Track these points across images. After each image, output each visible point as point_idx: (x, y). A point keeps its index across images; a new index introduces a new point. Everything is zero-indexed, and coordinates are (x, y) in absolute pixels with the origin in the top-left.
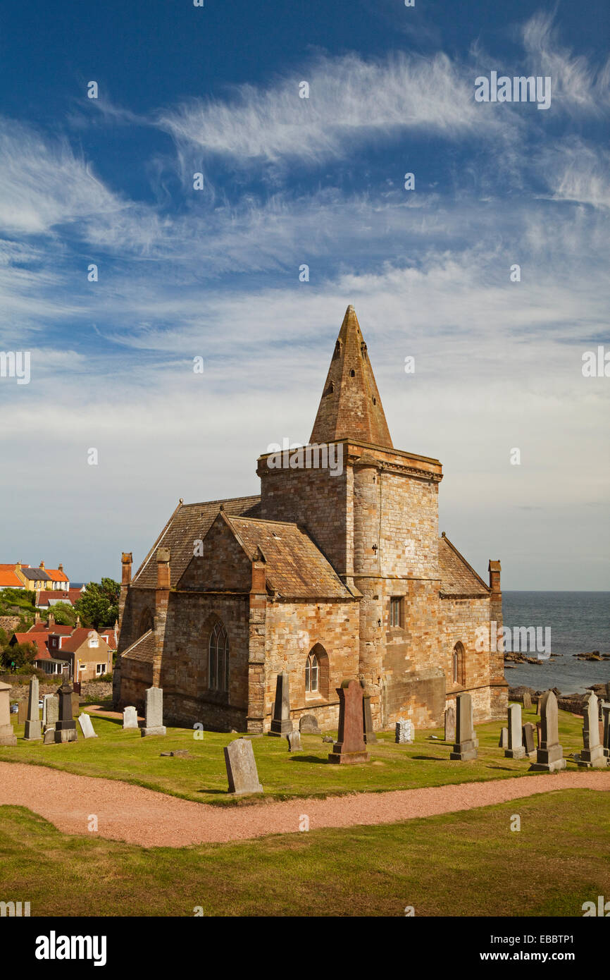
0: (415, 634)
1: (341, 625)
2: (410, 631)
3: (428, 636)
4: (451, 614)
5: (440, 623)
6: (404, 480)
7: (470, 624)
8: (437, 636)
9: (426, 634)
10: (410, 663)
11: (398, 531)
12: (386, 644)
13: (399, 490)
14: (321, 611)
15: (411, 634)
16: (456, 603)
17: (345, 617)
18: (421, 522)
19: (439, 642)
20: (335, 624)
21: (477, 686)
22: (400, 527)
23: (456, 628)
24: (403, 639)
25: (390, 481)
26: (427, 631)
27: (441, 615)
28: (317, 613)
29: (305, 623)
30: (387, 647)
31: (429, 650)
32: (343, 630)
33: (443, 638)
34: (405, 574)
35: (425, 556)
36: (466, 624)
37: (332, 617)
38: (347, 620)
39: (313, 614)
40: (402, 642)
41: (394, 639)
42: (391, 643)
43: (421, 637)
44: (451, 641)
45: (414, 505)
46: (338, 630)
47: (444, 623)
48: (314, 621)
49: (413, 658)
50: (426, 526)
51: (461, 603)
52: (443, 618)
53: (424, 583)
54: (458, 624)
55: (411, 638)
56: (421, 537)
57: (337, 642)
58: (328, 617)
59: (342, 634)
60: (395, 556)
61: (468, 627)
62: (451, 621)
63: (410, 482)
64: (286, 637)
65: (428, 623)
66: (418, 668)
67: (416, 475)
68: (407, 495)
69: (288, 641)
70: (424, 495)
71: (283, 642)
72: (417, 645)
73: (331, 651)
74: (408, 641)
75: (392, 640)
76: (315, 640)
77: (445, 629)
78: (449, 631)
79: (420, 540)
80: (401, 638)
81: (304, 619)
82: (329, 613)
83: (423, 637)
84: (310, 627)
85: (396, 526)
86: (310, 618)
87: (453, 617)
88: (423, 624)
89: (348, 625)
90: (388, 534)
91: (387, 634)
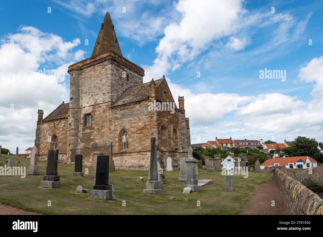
0: (95, 127)
1: (62, 127)
2: (93, 127)
3: (103, 128)
4: (118, 116)
5: (110, 121)
6: (92, 67)
7: (131, 118)
8: (108, 127)
9: (102, 126)
10: (93, 140)
11: (89, 88)
12: (82, 133)
13: (90, 73)
14: (56, 124)
15: (94, 128)
16: (121, 110)
17: (64, 125)
18: (101, 80)
19: (109, 130)
20: (60, 127)
21: (138, 151)
22: (91, 86)
23: (121, 122)
24: (90, 130)
25: (86, 71)
26: (102, 125)
27: (111, 117)
28: (54, 125)
29: (51, 128)
30: (82, 134)
31: (104, 134)
32: (63, 129)
33: (113, 127)
34: (93, 104)
35: (104, 94)
36: (129, 119)
37: (59, 125)
38: (64, 126)
39: (53, 125)
40: (89, 131)
41: (86, 130)
42: (84, 132)
43: (99, 128)
44: (117, 128)
45: (97, 75)
46: (61, 129)
47: (113, 121)
48: (53, 128)
49: (95, 138)
50: (104, 81)
51: (124, 109)
52: (112, 118)
53: (101, 105)
54: (123, 120)
55: (94, 129)
56: (101, 87)
57: (60, 133)
58: (58, 126)
59: (62, 131)
60: (88, 98)
61: (130, 120)
62: (117, 119)
63: (95, 67)
64: (45, 133)
65: (103, 122)
66: (97, 141)
67: (97, 63)
68: (93, 73)
69: (46, 134)
70: (103, 68)
71: (45, 135)
72: (97, 132)
73: (59, 136)
74: (92, 131)
75: (85, 131)
76: (53, 133)
77: (113, 123)
78: (117, 123)
79: (101, 88)
80: (89, 130)
81: (50, 127)
82: (58, 124)
83: (100, 128)
84: (52, 129)
85: (89, 87)
86: (52, 127)
87: (119, 117)
88: (100, 123)
89: (64, 127)
90: (85, 91)
91: (83, 129)
